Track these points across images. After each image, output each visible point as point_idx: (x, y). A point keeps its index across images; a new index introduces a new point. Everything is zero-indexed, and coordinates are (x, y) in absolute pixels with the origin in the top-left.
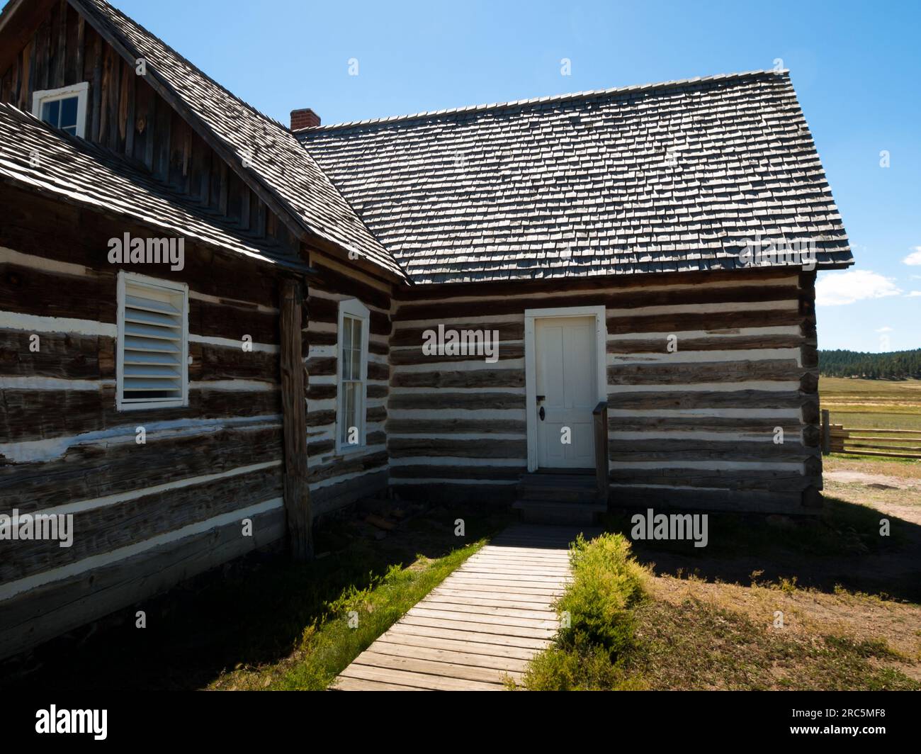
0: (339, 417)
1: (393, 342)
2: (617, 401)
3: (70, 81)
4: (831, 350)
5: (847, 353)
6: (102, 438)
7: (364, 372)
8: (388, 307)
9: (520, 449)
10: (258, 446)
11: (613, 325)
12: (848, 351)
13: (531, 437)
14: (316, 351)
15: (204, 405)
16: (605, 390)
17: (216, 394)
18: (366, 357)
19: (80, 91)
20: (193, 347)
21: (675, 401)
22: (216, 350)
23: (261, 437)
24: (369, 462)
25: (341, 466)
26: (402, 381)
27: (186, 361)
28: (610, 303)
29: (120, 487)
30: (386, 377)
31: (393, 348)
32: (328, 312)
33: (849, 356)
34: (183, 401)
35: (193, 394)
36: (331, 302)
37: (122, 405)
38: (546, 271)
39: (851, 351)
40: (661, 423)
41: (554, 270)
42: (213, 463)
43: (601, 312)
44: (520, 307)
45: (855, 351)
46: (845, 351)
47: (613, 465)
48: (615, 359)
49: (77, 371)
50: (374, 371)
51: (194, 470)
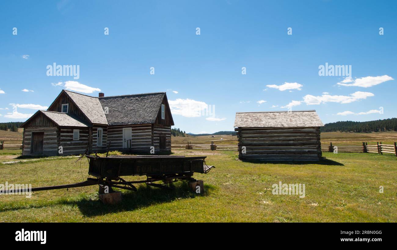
0: (97, 142)
1: (107, 132)
2: (133, 139)
3: (66, 103)
4: (344, 121)
5: (351, 122)
6: (73, 142)
7: (102, 136)
8: (107, 128)
9: (122, 146)
10: (86, 144)
11: (133, 130)
12: (351, 121)
13: (123, 144)
14: (94, 134)
15: (81, 140)
16: (131, 138)
17: (82, 139)
18: (102, 135)
19: (68, 104)
20: (80, 135)
21: (138, 139)
22: (82, 135)
23: (86, 143)
24: (103, 148)
25: (98, 147)
26: (109, 137)
27: (79, 136)
28: (132, 127)
29: (74, 146)
30: (106, 137)
31: (108, 133)
32: (96, 130)
33: (351, 123)
34: (79, 139)
35: (80, 139)
36: (96, 129)
37: (74, 140)
38: (124, 123)
39: (352, 121)
40: (137, 142)
41: (125, 123)
42: (81, 145)
43: (131, 128)
44: (122, 128)
45: (354, 121)
46: (350, 121)
47: (132, 147)
48: (133, 134)
49: (71, 137)
50: (103, 136)
51: (79, 145)
